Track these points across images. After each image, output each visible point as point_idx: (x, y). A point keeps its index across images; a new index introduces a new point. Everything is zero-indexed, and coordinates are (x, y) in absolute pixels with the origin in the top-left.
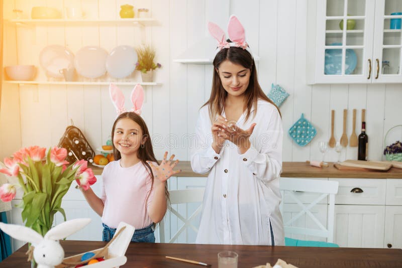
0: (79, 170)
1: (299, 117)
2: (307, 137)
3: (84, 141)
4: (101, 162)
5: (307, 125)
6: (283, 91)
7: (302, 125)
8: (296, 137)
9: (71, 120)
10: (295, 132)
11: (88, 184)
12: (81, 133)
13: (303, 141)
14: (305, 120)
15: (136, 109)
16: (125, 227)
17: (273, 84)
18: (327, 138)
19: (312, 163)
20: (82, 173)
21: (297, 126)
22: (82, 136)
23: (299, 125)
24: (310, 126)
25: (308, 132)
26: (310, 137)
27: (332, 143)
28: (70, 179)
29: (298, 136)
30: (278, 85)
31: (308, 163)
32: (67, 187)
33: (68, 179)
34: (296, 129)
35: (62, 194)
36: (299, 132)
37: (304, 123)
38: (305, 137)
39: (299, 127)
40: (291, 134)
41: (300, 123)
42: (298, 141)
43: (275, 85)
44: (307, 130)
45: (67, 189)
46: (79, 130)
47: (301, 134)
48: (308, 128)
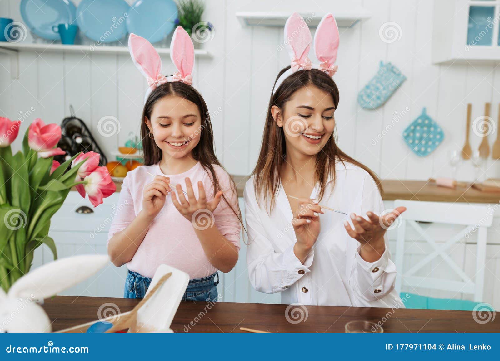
0: (83, 168)
1: (418, 113)
2: (430, 143)
3: (89, 140)
4: (117, 172)
5: (429, 126)
6: (397, 72)
7: (422, 125)
8: (414, 142)
9: (71, 106)
10: (412, 135)
11: (101, 194)
12: (87, 129)
13: (423, 149)
14: (428, 118)
15: (183, 76)
16: (170, 274)
17: (381, 63)
18: (459, 145)
19: (439, 181)
20: (89, 174)
21: (415, 127)
22: (86, 133)
23: (419, 125)
24: (436, 127)
25: (431, 136)
26: (434, 143)
27: (466, 152)
28: (68, 183)
29: (417, 142)
30: (390, 64)
31: (432, 181)
32: (60, 198)
33: (64, 182)
34: (414, 131)
35: (51, 210)
36: (418, 135)
37: (427, 122)
38: (427, 143)
39: (418, 128)
40: (407, 137)
41: (420, 121)
42: (416, 148)
43: (384, 63)
44: (429, 132)
45: (61, 202)
46: (82, 122)
47: (421, 138)
48: (432, 129)
